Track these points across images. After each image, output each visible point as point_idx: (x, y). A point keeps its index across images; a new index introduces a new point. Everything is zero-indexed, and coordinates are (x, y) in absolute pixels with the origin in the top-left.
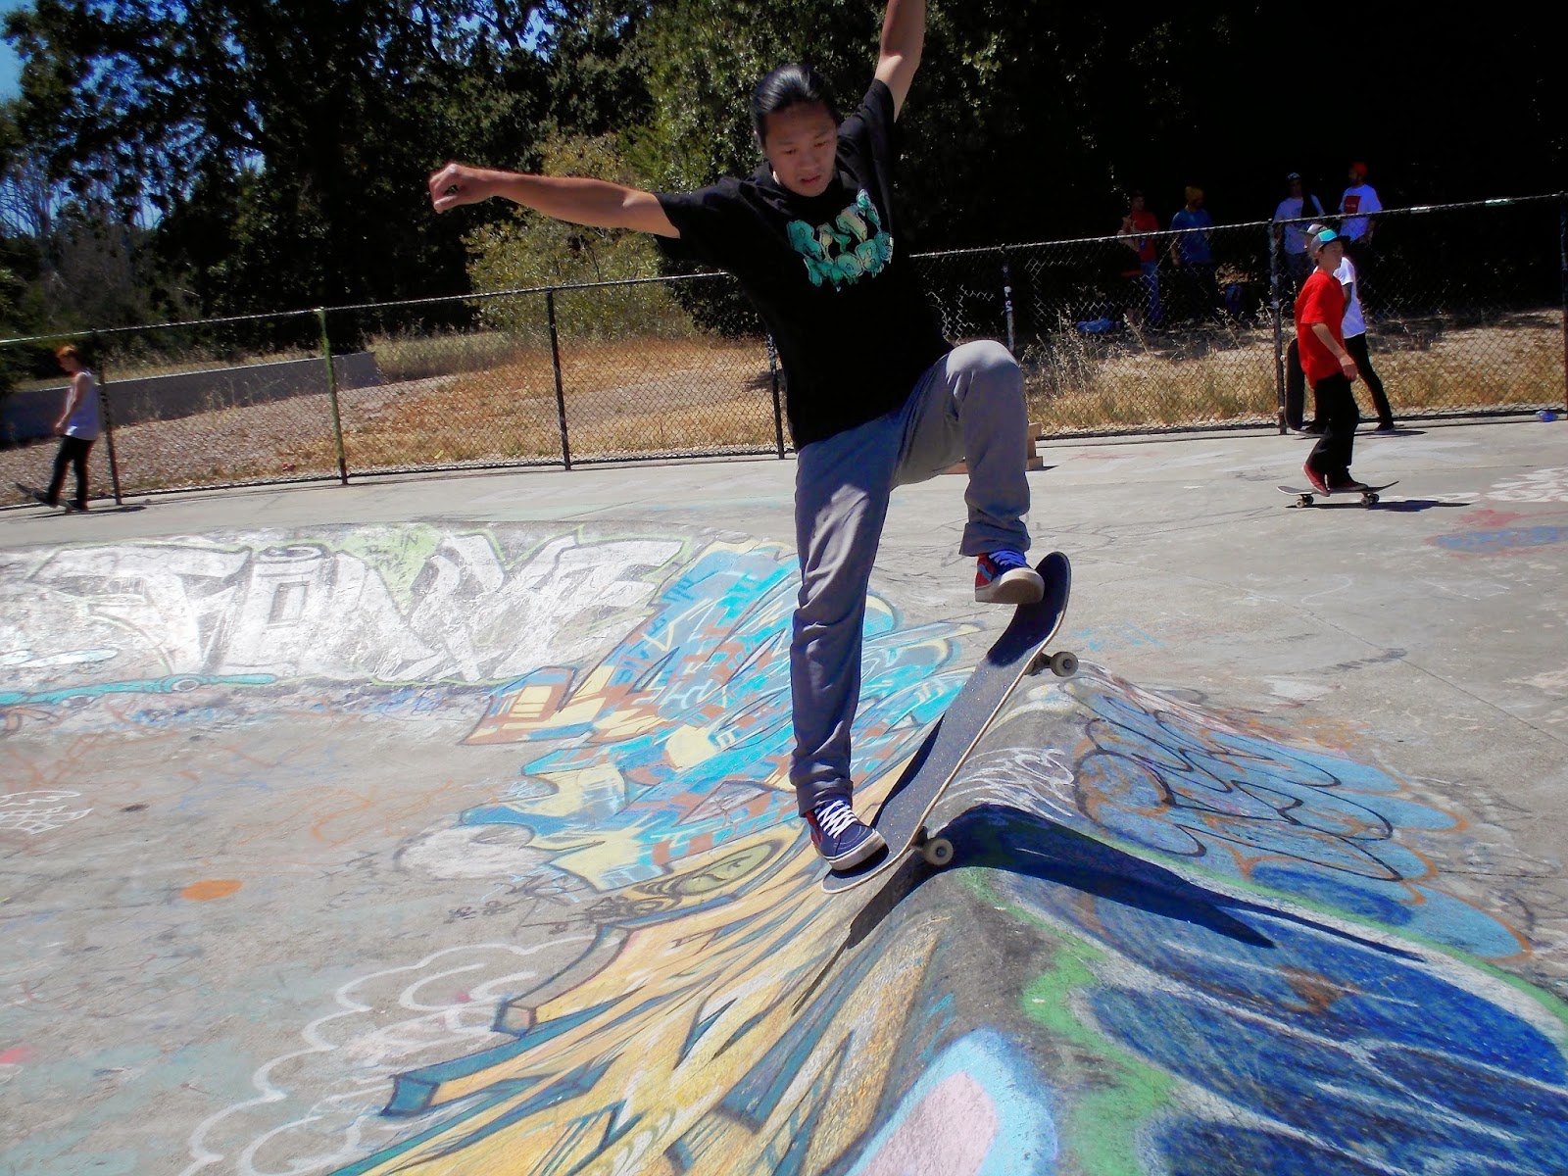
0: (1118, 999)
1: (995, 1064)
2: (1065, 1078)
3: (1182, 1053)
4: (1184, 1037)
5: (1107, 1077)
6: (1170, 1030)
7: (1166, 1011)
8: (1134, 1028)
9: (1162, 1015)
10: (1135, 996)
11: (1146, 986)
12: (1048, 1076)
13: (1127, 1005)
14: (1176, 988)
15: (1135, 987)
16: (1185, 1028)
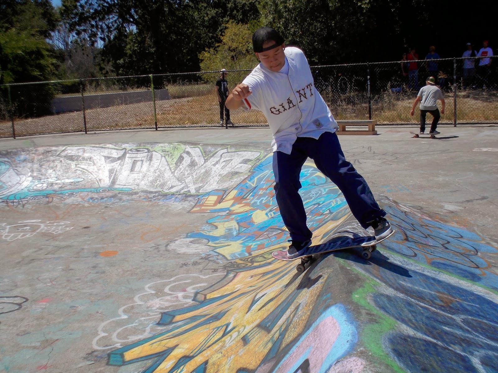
0: (382, 297)
1: (342, 314)
2: (362, 319)
3: (401, 315)
4: (402, 310)
5: (375, 320)
6: (397, 308)
7: (397, 302)
8: (386, 306)
9: (396, 303)
10: (388, 297)
11: (392, 294)
12: (357, 318)
13: (385, 299)
14: (401, 295)
15: (388, 294)
16: (403, 307)
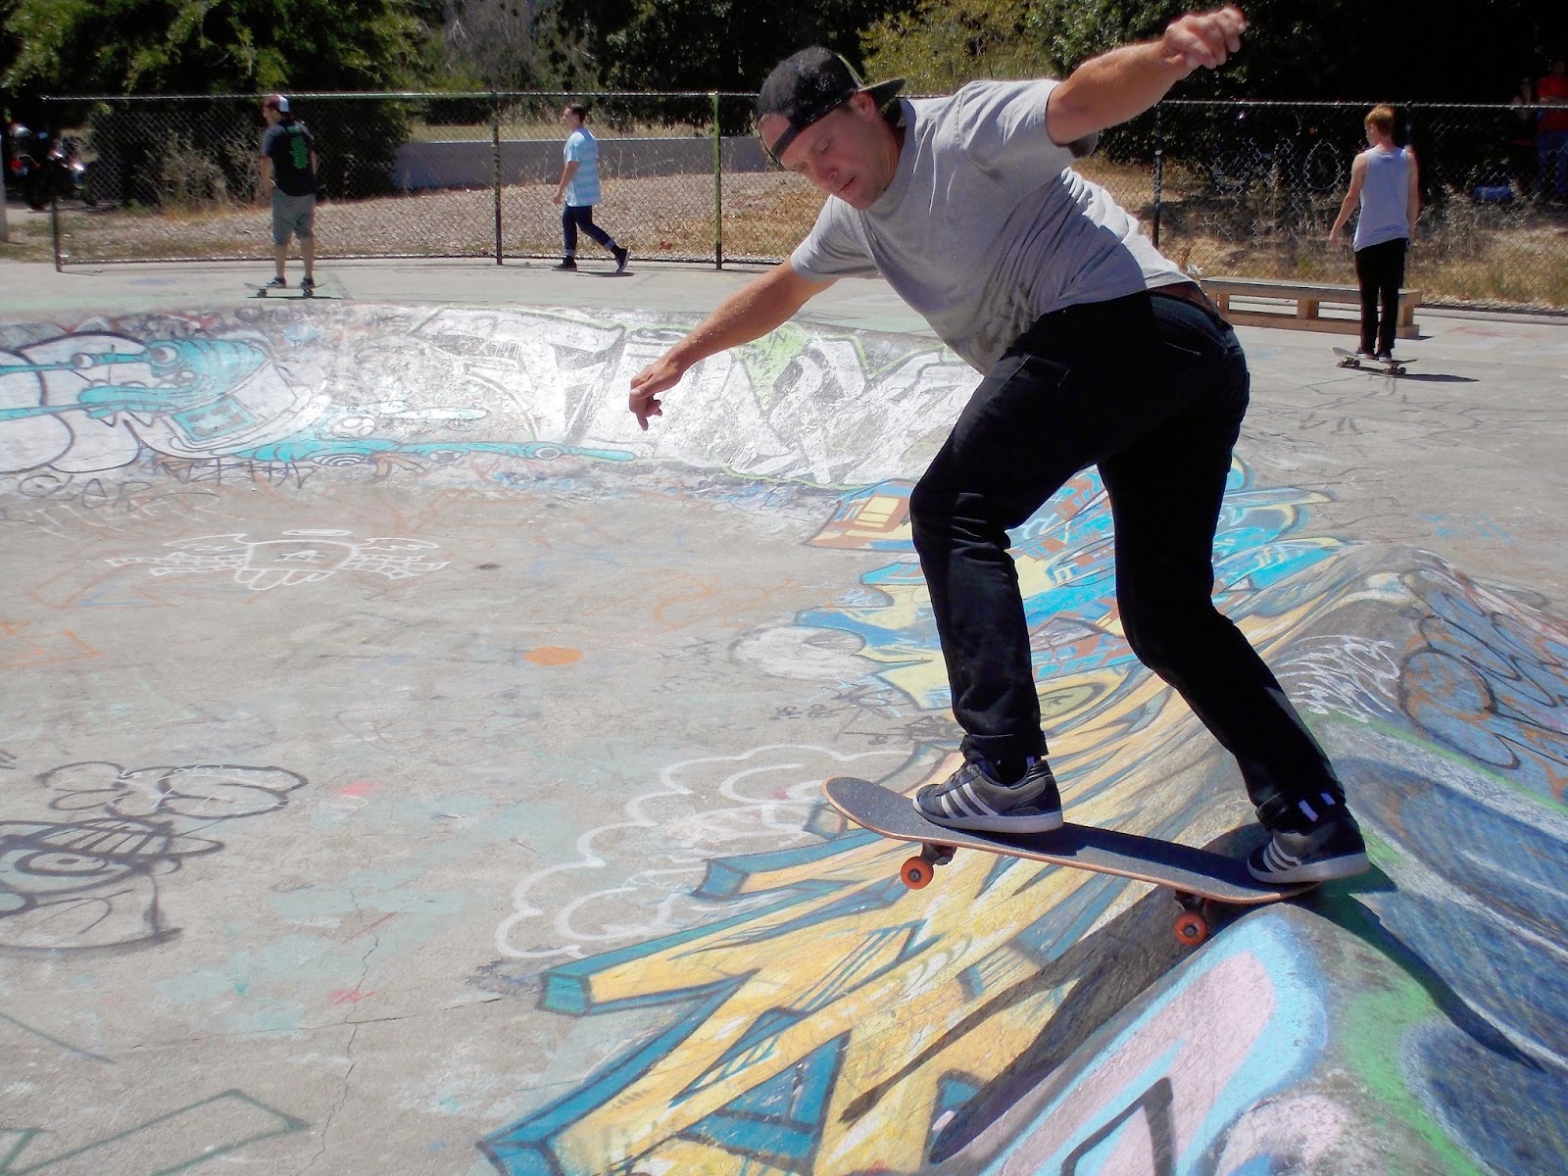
0: (1408, 904)
1: (1281, 950)
2: (1345, 974)
3: (1461, 966)
4: (1465, 950)
5: (1384, 979)
6: (1452, 942)
7: (1452, 922)
8: (1419, 936)
9: (1448, 927)
10: (1426, 905)
11: (1437, 895)
12: (1328, 970)
13: (1415, 912)
14: (1466, 900)
15: (1425, 895)
16: (1468, 942)
